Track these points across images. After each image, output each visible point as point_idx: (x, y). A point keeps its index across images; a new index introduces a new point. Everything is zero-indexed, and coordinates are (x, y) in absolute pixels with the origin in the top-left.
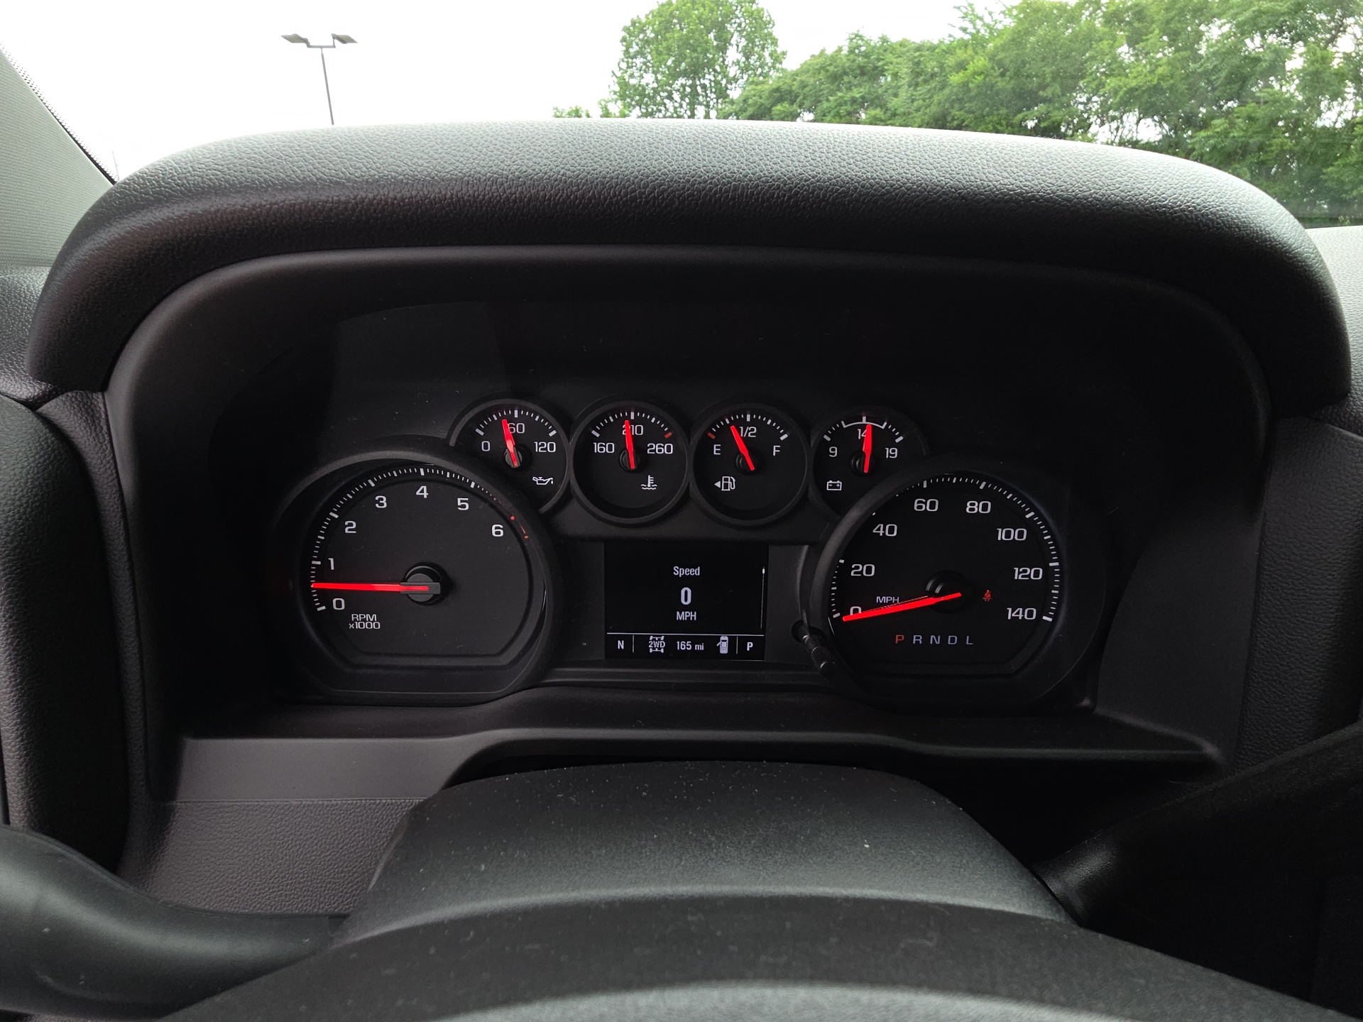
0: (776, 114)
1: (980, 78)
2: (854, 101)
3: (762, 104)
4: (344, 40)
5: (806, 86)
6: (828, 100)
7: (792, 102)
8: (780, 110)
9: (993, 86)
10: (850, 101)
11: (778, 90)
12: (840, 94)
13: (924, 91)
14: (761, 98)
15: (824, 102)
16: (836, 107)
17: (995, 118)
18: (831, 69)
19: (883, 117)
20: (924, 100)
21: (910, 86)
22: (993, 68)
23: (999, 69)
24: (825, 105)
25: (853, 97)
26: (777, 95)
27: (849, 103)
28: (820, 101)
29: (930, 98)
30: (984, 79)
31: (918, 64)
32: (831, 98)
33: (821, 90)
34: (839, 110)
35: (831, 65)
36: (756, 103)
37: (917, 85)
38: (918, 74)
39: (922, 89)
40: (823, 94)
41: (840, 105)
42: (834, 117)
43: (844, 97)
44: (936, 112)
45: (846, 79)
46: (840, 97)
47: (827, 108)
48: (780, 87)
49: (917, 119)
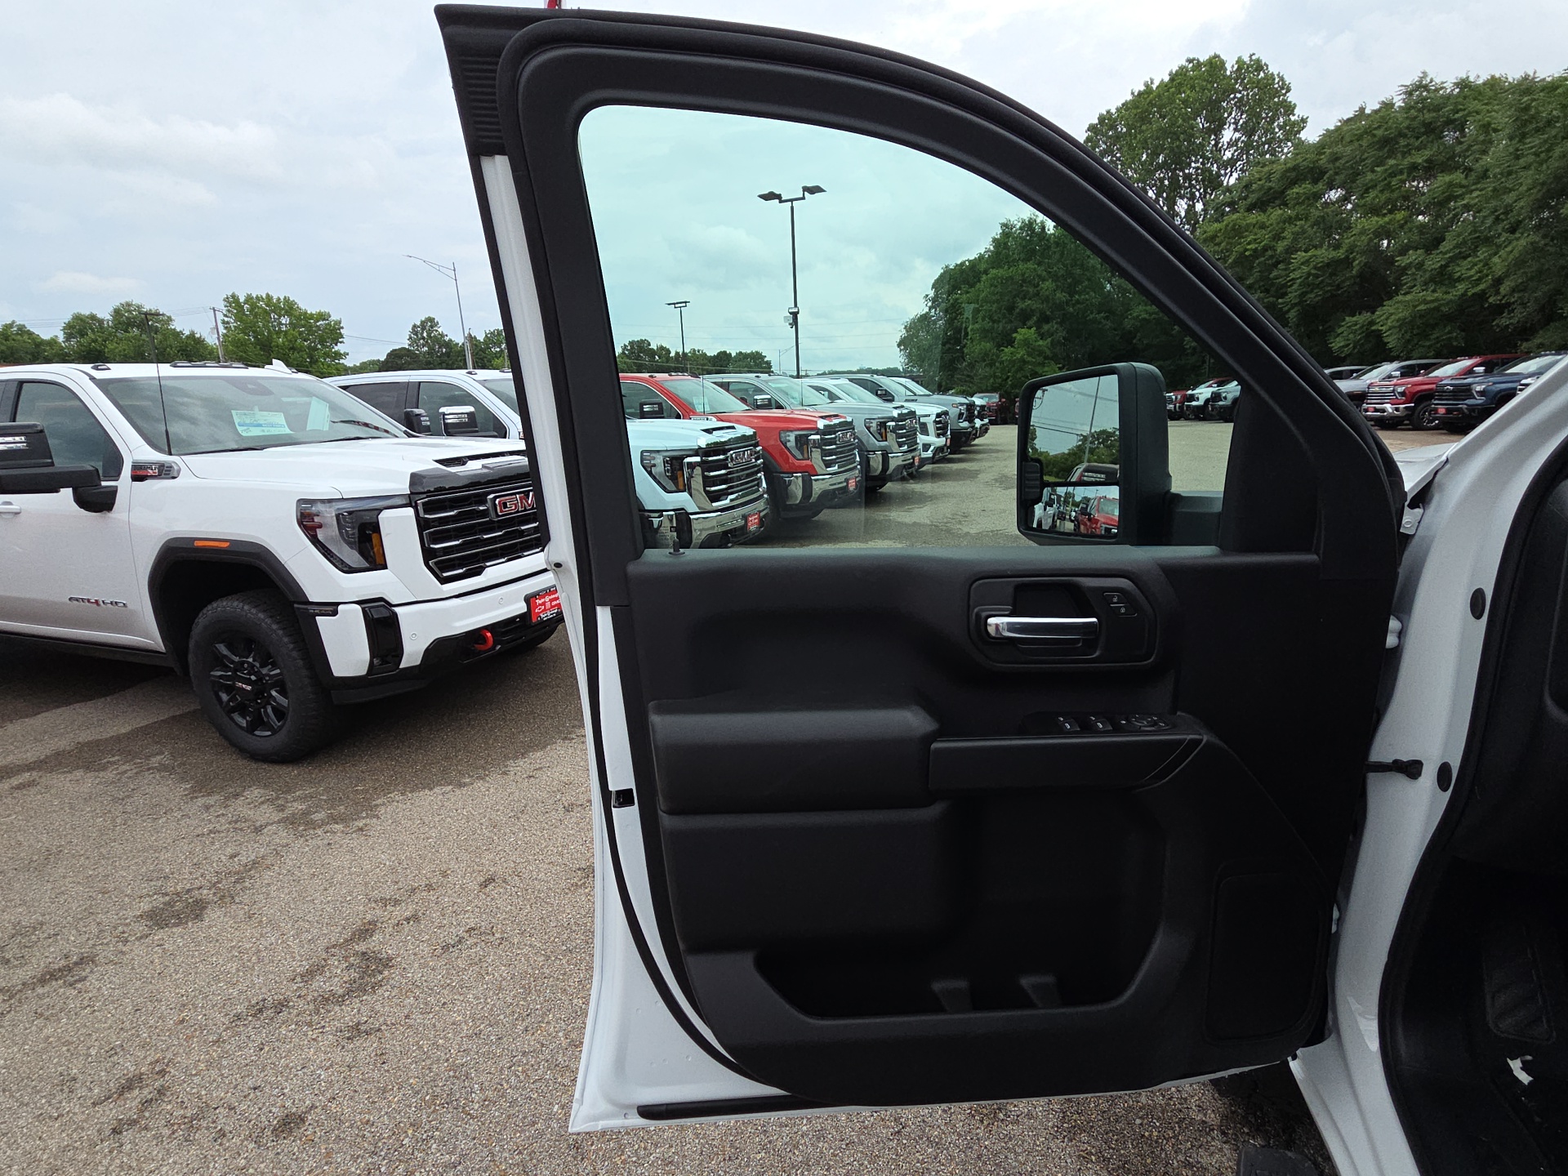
0: (1291, 199)
3: (1271, 189)
4: (814, 190)
5: (1337, 159)
6: (1373, 171)
7: (1315, 181)
8: (1297, 193)
11: (1295, 168)
12: (1392, 162)
13: (1537, 142)
14: (1270, 181)
15: (1366, 174)
16: (1384, 178)
18: (1379, 133)
19: (1464, 182)
20: (1537, 155)
21: (1511, 139)
24: (1370, 176)
26: (1293, 174)
29: (1548, 150)
31: (1527, 108)
32: (1378, 169)
33: (1364, 160)
34: (1390, 182)
35: (1379, 127)
36: (1262, 188)
37: (1523, 136)
38: (1525, 123)
39: (1534, 141)
40: (1366, 165)
41: (1393, 175)
42: (1382, 191)
43: (1398, 165)
44: (1558, 168)
45: (1403, 142)
46: (1392, 166)
47: (1372, 180)
48: (1298, 165)
49: (1527, 178)
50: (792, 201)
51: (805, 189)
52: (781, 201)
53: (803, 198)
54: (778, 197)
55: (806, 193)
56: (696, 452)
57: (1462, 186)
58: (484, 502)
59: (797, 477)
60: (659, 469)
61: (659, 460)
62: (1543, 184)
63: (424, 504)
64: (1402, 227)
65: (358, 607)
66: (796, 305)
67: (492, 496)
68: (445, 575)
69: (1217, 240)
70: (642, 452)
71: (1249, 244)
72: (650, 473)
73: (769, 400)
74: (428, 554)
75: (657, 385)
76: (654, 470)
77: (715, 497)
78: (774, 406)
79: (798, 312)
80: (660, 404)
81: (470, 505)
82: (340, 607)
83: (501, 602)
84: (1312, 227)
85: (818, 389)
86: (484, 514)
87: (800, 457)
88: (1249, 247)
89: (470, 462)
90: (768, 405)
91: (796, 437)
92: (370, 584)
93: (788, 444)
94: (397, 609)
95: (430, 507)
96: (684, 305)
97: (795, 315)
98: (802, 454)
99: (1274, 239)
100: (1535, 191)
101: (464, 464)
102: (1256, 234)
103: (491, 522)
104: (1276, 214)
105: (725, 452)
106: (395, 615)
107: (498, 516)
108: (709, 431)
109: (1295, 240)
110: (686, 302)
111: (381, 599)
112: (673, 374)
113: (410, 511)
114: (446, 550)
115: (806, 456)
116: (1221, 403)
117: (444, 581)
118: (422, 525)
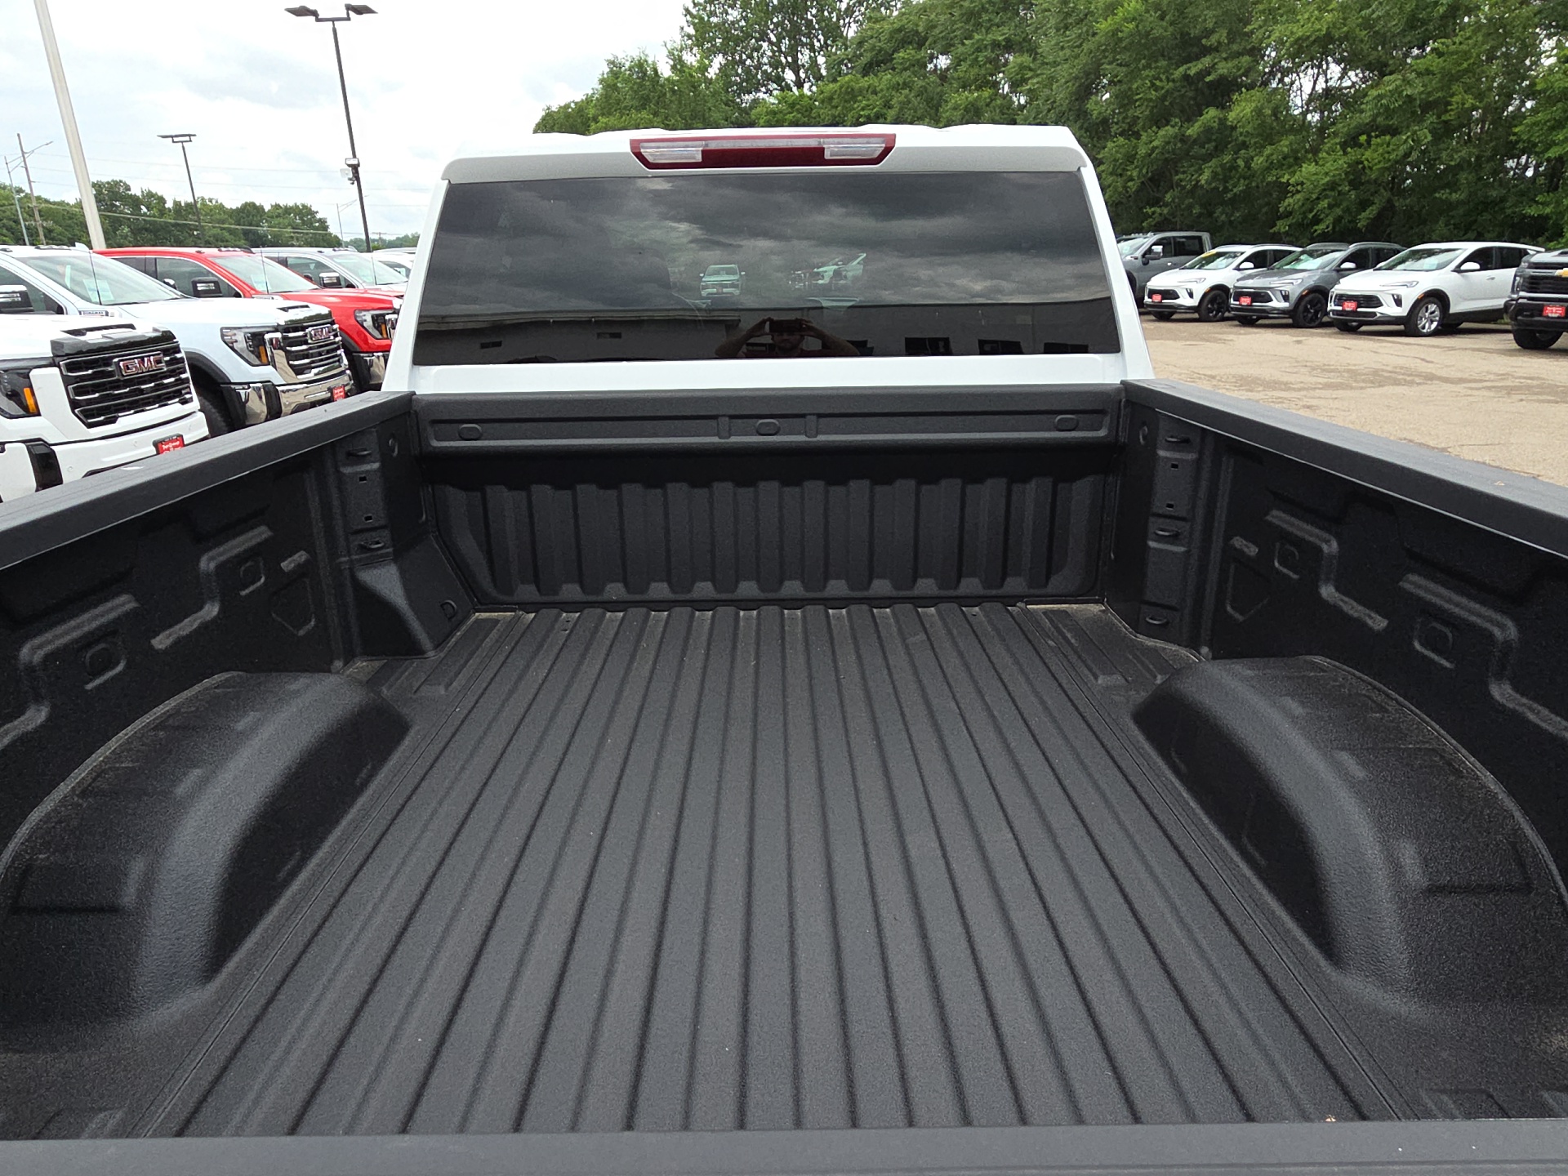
0: (898, 63)
1: (1131, 26)
2: (995, 45)
3: (881, 50)
4: (361, 10)
5: (934, 27)
6: (963, 44)
7: (920, 45)
8: (903, 58)
9: (1148, 34)
10: (991, 44)
12: (977, 37)
13: (1074, 36)
14: (880, 41)
15: (960, 46)
16: (973, 53)
17: (1153, 73)
21: (1058, 30)
22: (1147, 11)
23: (1156, 13)
24: (961, 49)
25: (994, 40)
26: (900, 37)
27: (989, 47)
28: (953, 45)
30: (1137, 26)
32: (966, 42)
33: (954, 31)
34: (977, 57)
36: (873, 48)
37: (1066, 28)
39: (1073, 33)
40: (956, 36)
41: (978, 50)
42: (971, 66)
43: (983, 40)
44: (1086, 64)
45: (985, 17)
46: (978, 41)
47: (962, 54)
48: (903, 26)
49: (1064, 72)
50: (333, 20)
51: (349, 8)
52: (318, 20)
53: (348, 19)
54: (314, 13)
55: (350, 12)
56: (276, 329)
57: (1031, 70)
58: (109, 365)
59: (378, 357)
60: (241, 345)
61: (240, 337)
62: (1076, 78)
63: (66, 365)
64: (988, 105)
65: (23, 446)
66: (354, 156)
67: (116, 360)
68: (90, 421)
69: (834, 102)
70: (222, 329)
71: (863, 109)
72: (232, 348)
73: (338, 278)
74: (74, 405)
75: (205, 261)
76: (236, 346)
77: (299, 371)
78: (343, 283)
79: (359, 165)
80: (216, 283)
81: (100, 366)
82: (7, 446)
83: (135, 446)
84: (916, 97)
85: (394, 266)
86: (111, 374)
87: (380, 337)
88: (862, 113)
89: (88, 333)
90: (337, 284)
91: (372, 317)
92: (28, 427)
93: (365, 324)
94: (53, 447)
95: (71, 367)
96: (187, 138)
97: (355, 168)
98: (381, 334)
99: (885, 106)
100: (1070, 84)
101: (84, 334)
102: (869, 100)
103: (118, 380)
104: (886, 78)
105: (303, 329)
106: (54, 452)
107: (123, 376)
108: (285, 309)
109: (901, 109)
110: (189, 136)
111: (39, 440)
112: (223, 249)
113: (56, 370)
114: (89, 402)
115: (385, 336)
116: (842, 282)
117: (90, 426)
118: (67, 381)
